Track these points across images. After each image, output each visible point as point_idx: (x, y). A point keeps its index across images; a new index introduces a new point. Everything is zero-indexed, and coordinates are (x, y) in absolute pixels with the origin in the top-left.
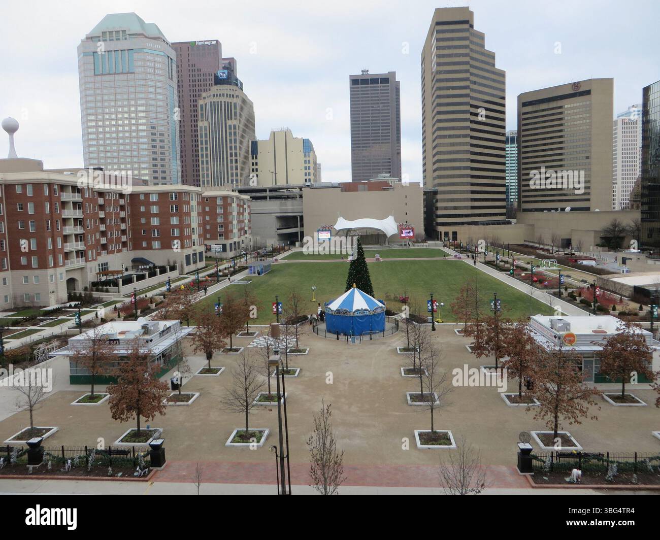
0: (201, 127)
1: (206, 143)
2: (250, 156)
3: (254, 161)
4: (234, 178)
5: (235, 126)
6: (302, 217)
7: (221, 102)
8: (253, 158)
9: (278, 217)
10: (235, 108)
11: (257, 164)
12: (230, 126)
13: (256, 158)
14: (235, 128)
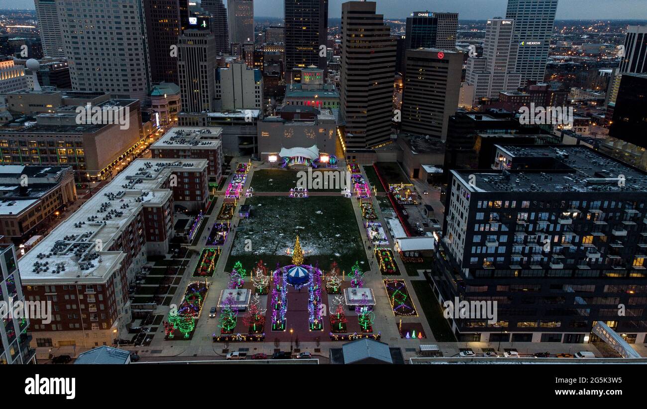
0: (180, 65)
1: (184, 77)
2: (215, 81)
3: (218, 84)
4: (206, 99)
5: (205, 66)
6: (256, 138)
7: (195, 48)
8: (217, 83)
9: (239, 137)
10: (205, 52)
11: (220, 87)
12: (202, 66)
13: (219, 83)
14: (205, 67)
